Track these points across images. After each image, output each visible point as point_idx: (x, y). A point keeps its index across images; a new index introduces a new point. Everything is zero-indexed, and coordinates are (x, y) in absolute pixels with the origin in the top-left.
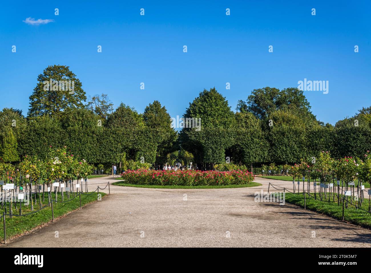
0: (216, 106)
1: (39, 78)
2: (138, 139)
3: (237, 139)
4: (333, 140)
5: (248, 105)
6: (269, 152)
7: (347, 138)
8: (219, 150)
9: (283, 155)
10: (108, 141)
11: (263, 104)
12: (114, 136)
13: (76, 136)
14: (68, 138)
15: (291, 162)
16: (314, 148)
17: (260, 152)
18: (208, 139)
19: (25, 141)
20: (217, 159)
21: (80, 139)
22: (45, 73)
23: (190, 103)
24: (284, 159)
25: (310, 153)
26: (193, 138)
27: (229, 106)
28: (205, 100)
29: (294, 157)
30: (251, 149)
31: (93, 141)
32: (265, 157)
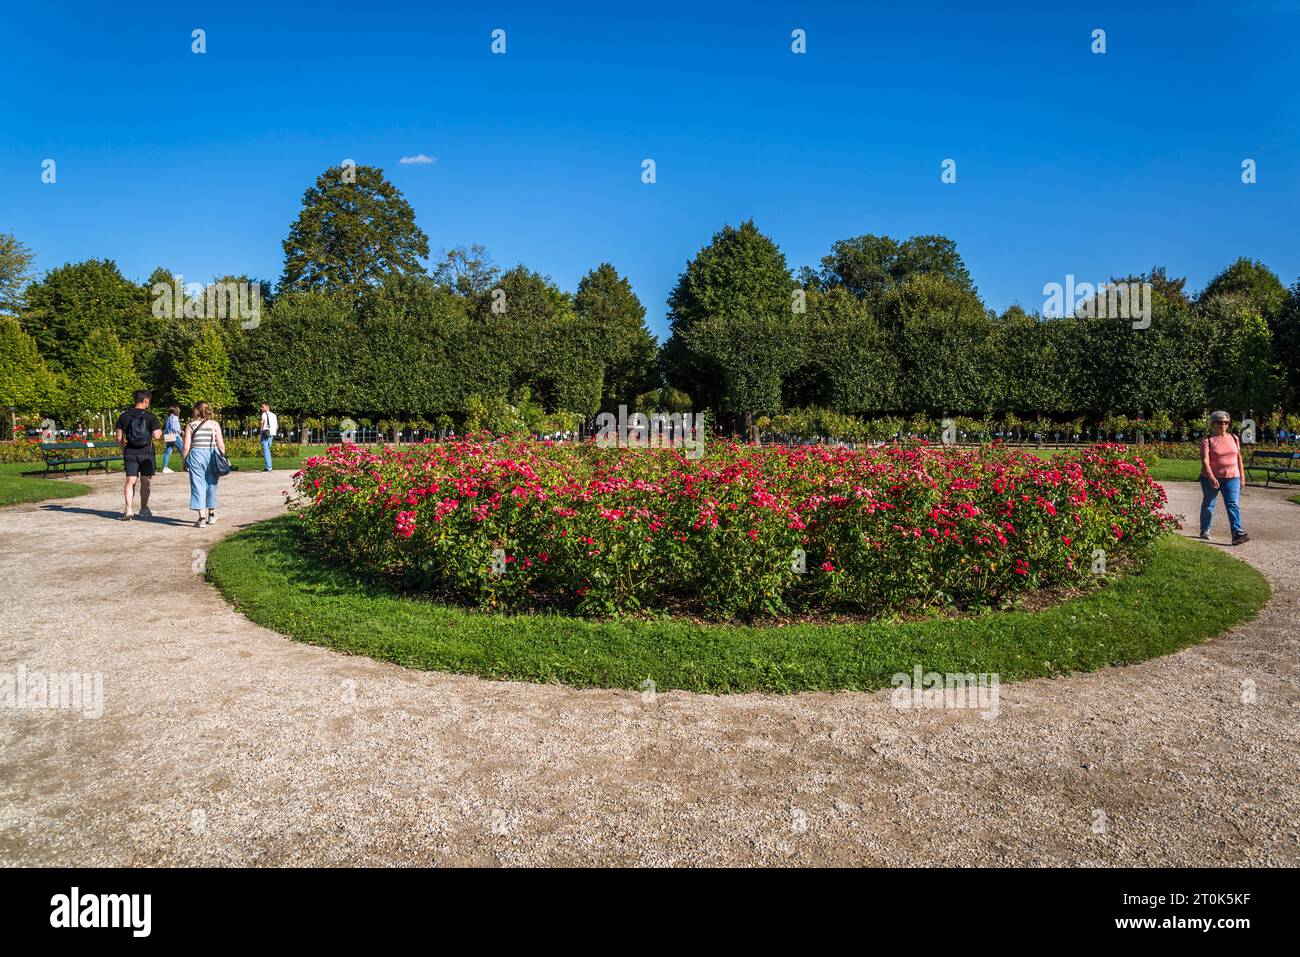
0: (755, 266)
1: (309, 198)
2: (554, 349)
3: (812, 351)
4: (1079, 352)
5: (822, 279)
6: (899, 385)
7: (1121, 344)
8: (767, 378)
9: (938, 393)
10: (473, 356)
11: (861, 274)
12: (491, 341)
13: (389, 341)
14: (368, 345)
15: (958, 410)
16: (1022, 374)
17: (872, 383)
18: (737, 349)
19: (248, 355)
20: (760, 404)
21: (398, 349)
22: (319, 184)
23: (688, 262)
24: (938, 402)
25: (1011, 385)
26: (698, 347)
27: (788, 268)
28: (729, 253)
29: (967, 397)
30: (849, 375)
31: (436, 355)
32: (886, 397)
